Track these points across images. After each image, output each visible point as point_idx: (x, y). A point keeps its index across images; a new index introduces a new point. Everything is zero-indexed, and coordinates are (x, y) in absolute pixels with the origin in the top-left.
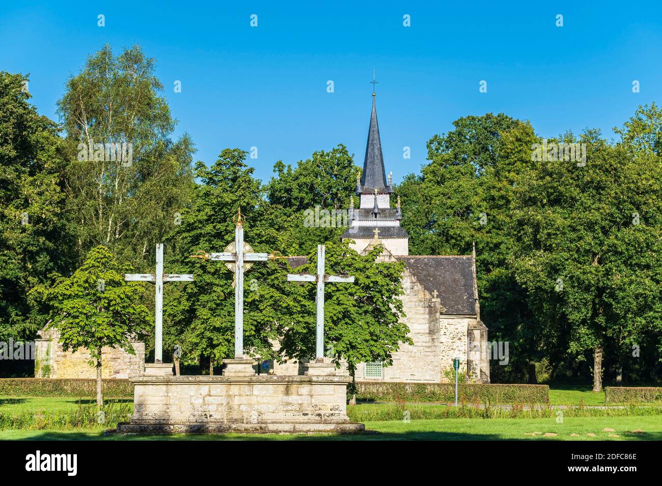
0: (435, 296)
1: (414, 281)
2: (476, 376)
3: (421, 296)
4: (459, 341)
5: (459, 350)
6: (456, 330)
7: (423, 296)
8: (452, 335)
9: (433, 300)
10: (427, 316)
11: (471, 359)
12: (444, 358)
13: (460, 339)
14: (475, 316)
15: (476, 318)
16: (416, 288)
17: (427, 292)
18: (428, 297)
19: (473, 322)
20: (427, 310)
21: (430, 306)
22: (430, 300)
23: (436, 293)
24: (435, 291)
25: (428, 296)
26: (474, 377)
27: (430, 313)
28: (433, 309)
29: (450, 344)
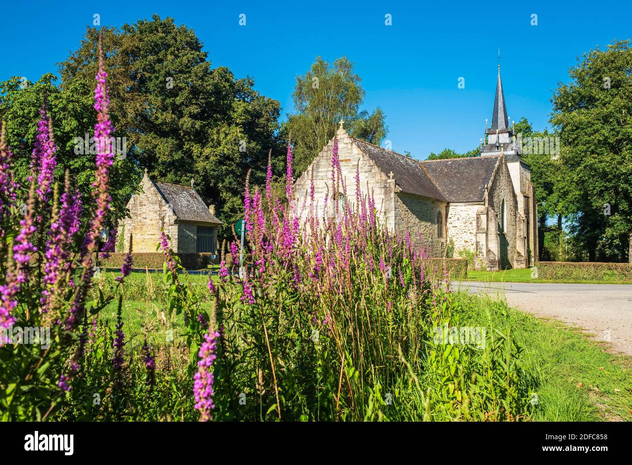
0: (391, 177)
1: (372, 164)
2: (483, 255)
3: (378, 177)
4: (470, 225)
5: (470, 233)
6: (468, 216)
7: (379, 178)
8: (464, 220)
9: (388, 181)
10: (383, 196)
11: (478, 240)
12: (458, 240)
13: (471, 223)
14: (483, 203)
15: (484, 205)
16: (373, 171)
17: (383, 174)
18: (384, 179)
19: (481, 208)
20: (383, 190)
21: (385, 187)
22: (386, 181)
23: (391, 174)
24: (391, 172)
25: (384, 177)
26: (481, 256)
27: (386, 193)
28: (388, 189)
29: (462, 228)
